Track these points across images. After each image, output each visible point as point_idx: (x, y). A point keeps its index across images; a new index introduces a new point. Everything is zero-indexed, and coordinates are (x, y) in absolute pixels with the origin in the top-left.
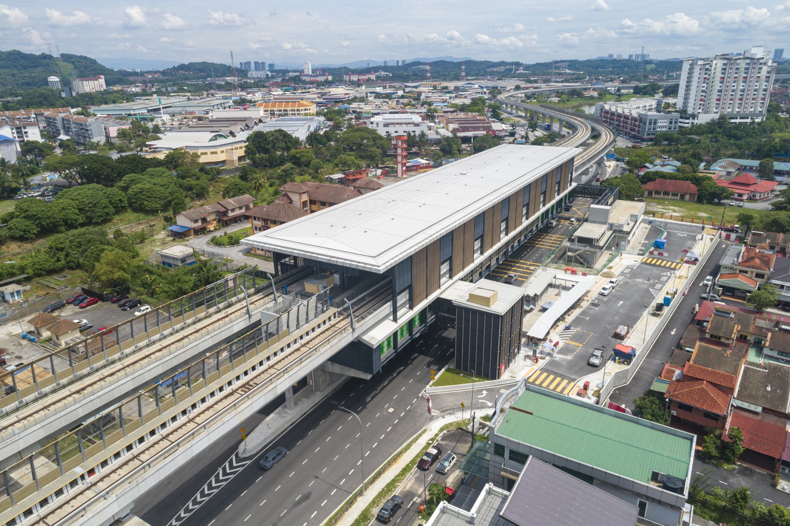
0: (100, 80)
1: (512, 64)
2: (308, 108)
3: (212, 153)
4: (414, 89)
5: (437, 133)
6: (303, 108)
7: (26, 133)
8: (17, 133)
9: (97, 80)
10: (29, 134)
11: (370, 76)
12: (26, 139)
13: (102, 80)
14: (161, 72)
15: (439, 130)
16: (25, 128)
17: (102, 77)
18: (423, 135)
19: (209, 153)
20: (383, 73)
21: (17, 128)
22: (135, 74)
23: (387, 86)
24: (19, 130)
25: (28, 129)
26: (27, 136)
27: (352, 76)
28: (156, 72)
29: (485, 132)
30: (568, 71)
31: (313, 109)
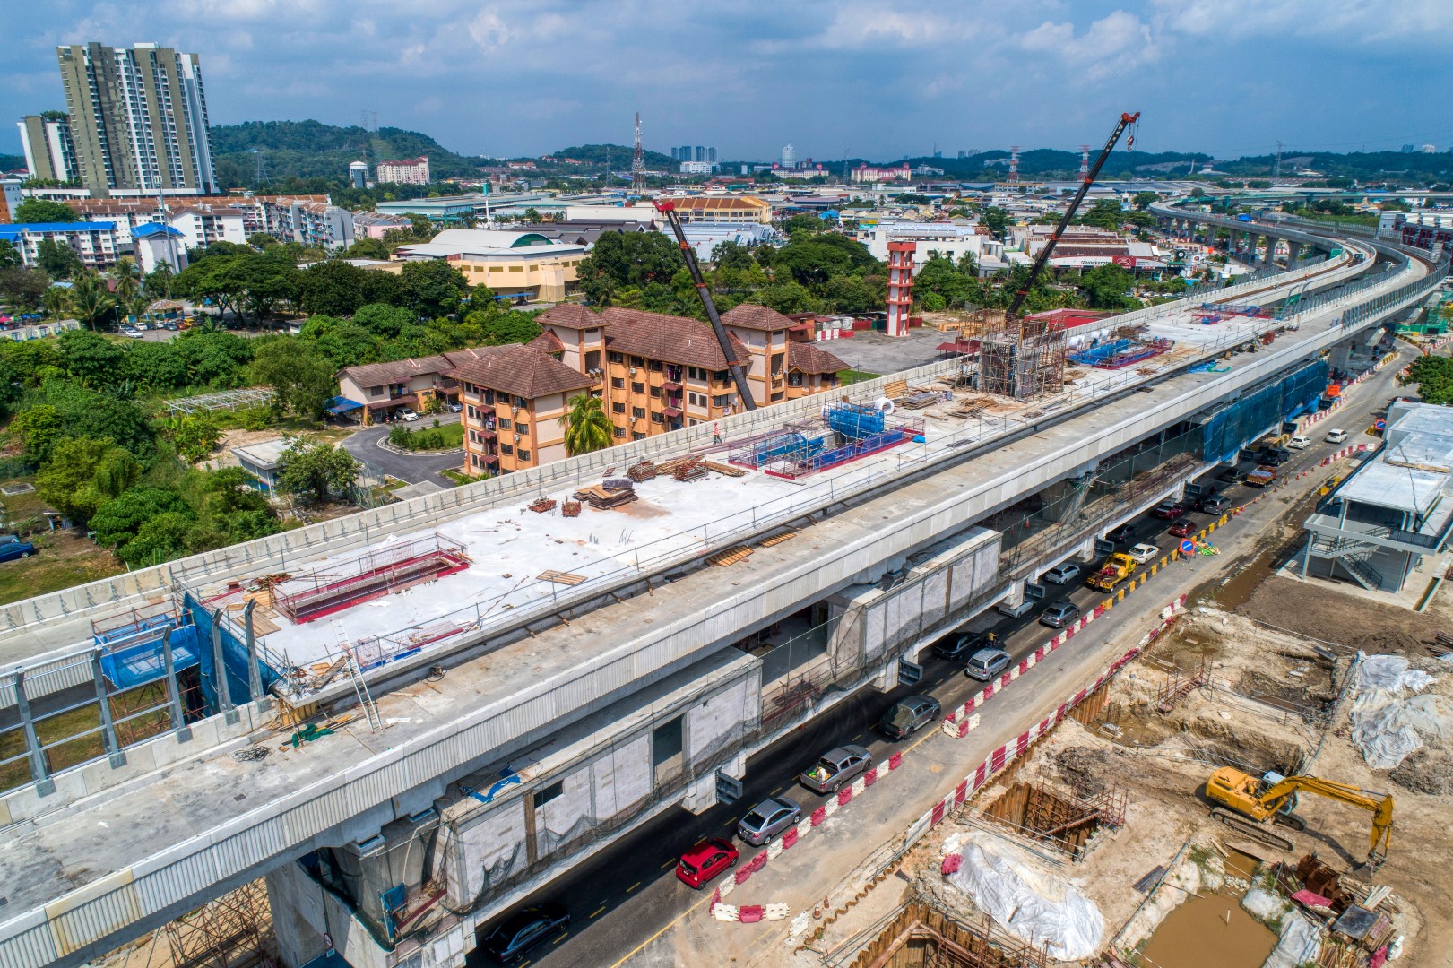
0: (421, 165)
1: (1189, 157)
2: (754, 210)
3: (513, 269)
4: (980, 193)
5: (1004, 259)
6: (743, 210)
7: (221, 227)
8: (205, 227)
9: (416, 164)
10: (226, 231)
11: (900, 172)
12: (219, 239)
13: (424, 167)
14: (534, 161)
15: (1010, 256)
16: (219, 218)
17: (426, 159)
18: (968, 257)
19: (506, 269)
20: (927, 168)
21: (205, 219)
22: (493, 163)
23: (929, 186)
24: (208, 222)
25: (225, 222)
26: (222, 235)
27: (866, 172)
28: (523, 160)
29: (1110, 259)
30: (1309, 173)
31: (768, 217)
